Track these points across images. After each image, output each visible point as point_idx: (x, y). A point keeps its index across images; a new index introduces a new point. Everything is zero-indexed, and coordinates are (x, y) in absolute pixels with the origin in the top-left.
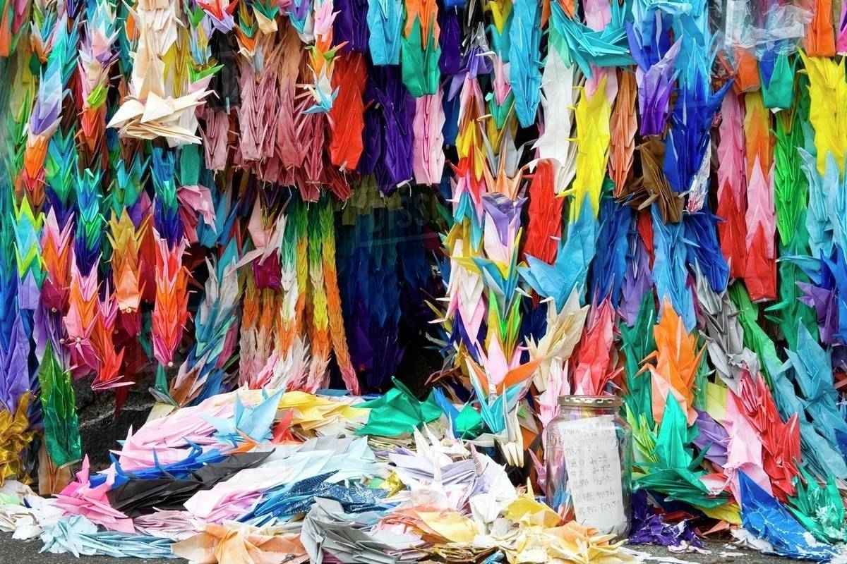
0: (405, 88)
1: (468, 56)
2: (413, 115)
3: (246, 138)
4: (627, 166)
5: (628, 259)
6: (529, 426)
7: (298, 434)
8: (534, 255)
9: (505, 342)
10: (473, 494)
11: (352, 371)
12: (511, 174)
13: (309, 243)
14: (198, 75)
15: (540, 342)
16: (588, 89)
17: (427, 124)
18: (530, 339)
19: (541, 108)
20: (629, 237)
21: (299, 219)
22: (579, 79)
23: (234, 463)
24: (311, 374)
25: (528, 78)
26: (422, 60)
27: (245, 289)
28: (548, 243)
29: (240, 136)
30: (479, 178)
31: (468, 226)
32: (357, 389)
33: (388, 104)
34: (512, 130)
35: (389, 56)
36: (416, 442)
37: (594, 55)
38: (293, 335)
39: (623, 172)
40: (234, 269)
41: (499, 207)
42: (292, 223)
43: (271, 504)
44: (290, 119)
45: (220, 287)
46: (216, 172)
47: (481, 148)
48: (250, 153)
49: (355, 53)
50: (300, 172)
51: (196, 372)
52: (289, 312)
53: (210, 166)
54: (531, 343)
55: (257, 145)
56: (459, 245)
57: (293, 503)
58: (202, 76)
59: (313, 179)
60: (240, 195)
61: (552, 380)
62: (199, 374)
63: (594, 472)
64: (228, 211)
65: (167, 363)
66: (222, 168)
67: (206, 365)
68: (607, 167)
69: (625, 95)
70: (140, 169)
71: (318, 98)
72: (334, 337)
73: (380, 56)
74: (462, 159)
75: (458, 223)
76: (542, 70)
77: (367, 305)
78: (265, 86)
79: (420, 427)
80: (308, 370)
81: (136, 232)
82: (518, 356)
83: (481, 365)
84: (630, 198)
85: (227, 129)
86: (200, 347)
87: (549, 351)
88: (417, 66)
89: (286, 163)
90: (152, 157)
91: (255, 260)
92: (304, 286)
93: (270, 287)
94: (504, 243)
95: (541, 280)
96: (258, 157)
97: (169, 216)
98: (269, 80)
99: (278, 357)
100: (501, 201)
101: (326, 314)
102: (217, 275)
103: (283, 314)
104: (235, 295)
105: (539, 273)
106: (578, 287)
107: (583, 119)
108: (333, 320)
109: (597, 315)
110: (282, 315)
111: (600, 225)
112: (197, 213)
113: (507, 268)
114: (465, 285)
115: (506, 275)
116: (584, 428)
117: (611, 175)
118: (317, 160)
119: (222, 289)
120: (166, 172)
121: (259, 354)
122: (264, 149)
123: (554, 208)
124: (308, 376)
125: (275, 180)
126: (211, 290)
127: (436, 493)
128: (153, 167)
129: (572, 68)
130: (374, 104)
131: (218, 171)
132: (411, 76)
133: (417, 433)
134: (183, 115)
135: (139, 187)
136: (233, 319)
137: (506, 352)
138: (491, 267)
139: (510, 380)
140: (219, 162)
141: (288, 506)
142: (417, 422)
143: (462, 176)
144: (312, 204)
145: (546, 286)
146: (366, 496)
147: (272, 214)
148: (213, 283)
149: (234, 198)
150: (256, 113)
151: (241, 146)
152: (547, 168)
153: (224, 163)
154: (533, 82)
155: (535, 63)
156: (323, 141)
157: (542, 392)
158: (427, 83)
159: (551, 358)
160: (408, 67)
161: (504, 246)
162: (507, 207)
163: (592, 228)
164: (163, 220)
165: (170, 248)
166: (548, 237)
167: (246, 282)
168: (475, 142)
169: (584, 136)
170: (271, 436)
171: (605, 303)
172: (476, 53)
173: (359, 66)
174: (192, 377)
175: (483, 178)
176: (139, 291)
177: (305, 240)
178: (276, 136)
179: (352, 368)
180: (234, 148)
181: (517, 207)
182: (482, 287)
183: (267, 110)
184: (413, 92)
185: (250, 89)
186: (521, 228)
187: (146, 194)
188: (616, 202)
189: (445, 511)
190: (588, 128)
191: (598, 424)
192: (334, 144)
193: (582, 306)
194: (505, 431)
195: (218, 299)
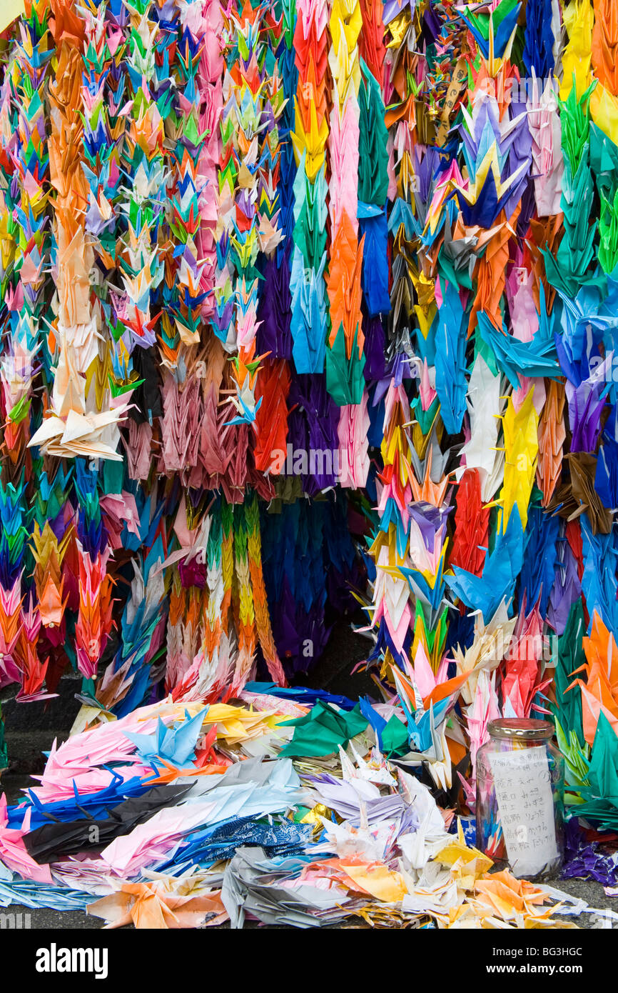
0: (329, 396)
1: (393, 361)
2: (338, 420)
3: (169, 448)
4: (555, 473)
5: (557, 567)
6: (457, 738)
7: (222, 750)
8: (461, 566)
9: (432, 652)
10: (401, 833)
11: (278, 664)
12: (437, 479)
13: (234, 539)
14: (119, 390)
15: (467, 652)
16: (515, 398)
17: (351, 429)
18: (456, 650)
19: (467, 415)
20: (557, 544)
21: (224, 515)
22: (506, 387)
23: (154, 797)
24: (238, 670)
25: (454, 386)
26: (346, 370)
27: (171, 584)
28: (475, 551)
29: (163, 446)
30: (404, 484)
31: (393, 533)
32: (283, 681)
33: (312, 410)
34: (437, 435)
35: (313, 364)
36: (342, 763)
37: (523, 367)
38: (218, 635)
39: (551, 480)
40: (160, 569)
41: (425, 514)
42: (217, 521)
43: (192, 850)
44: (213, 426)
45: (146, 586)
46: (139, 482)
47: (406, 454)
48: (173, 463)
49: (279, 361)
50: (225, 478)
51: (121, 675)
52: (215, 611)
53: (133, 476)
54: (458, 653)
55: (180, 455)
56: (384, 551)
57: (214, 850)
58: (123, 392)
59: (238, 484)
60: (165, 495)
61: (480, 693)
62: (125, 675)
63: (526, 807)
64: (153, 513)
65: (91, 676)
66: (146, 478)
67: (132, 665)
68: (535, 477)
69: (553, 403)
70: (63, 479)
71: (240, 409)
72: (260, 631)
73: (304, 365)
74: (387, 466)
75: (383, 531)
76: (468, 376)
77: (293, 593)
78: (188, 395)
79: (345, 746)
80: (234, 667)
81: (59, 543)
82: (445, 668)
83: (408, 674)
84: (559, 508)
85: (150, 439)
86: (127, 647)
87: (476, 663)
88: (341, 376)
89: (209, 470)
90: (75, 469)
91: (181, 560)
92: (229, 582)
93: (196, 586)
94: (431, 550)
95: (469, 591)
96: (181, 467)
97: (92, 528)
98: (192, 387)
99: (203, 658)
100: (426, 508)
101: (252, 609)
102: (143, 574)
103: (208, 613)
104: (161, 594)
105: (466, 584)
106: (507, 600)
107: (511, 429)
108: (259, 614)
109: (524, 626)
110: (208, 616)
111: (528, 534)
112: (122, 520)
113: (433, 576)
114: (391, 594)
115: (433, 584)
116: (515, 760)
117: (539, 484)
118: (241, 465)
119: (148, 590)
120: (89, 483)
121: (186, 649)
122: (187, 458)
123: (481, 517)
124: (234, 673)
125: (199, 486)
126: (138, 591)
127: (362, 843)
128: (76, 479)
129: (499, 376)
130: (299, 407)
131: (142, 480)
132: (335, 386)
133: (342, 753)
134: (104, 432)
135: (62, 498)
136: (159, 619)
137: (432, 664)
138: (417, 576)
139: (438, 694)
140: (142, 471)
141: (209, 853)
142: (343, 740)
143: (387, 484)
144: (237, 506)
145: (474, 597)
146: (289, 832)
147: (197, 515)
148: (139, 583)
149: (160, 497)
150: (179, 423)
151: (164, 455)
152: (473, 477)
153: (147, 473)
154: (459, 389)
155: (461, 370)
156: (247, 446)
157: (470, 704)
158: (351, 393)
159: (479, 670)
160: (332, 376)
161: (431, 554)
162: (432, 515)
163: (520, 540)
164: (86, 532)
165: (93, 560)
166: (474, 547)
167: (172, 578)
168: (400, 449)
169: (512, 445)
170: (195, 758)
171: (533, 613)
172: (401, 359)
173: (282, 373)
174: (118, 679)
175: (408, 482)
176: (63, 602)
177: (231, 537)
178: (200, 443)
179: (278, 661)
180: (156, 456)
181: (443, 514)
182: (407, 593)
183: (190, 419)
184: (337, 401)
185: (173, 399)
186: (448, 538)
187: (70, 504)
188: (544, 513)
189: (372, 865)
190: (515, 438)
191: (529, 756)
192: (258, 449)
193: (510, 618)
194: (432, 748)
195: (144, 600)
